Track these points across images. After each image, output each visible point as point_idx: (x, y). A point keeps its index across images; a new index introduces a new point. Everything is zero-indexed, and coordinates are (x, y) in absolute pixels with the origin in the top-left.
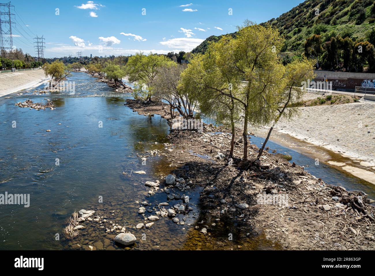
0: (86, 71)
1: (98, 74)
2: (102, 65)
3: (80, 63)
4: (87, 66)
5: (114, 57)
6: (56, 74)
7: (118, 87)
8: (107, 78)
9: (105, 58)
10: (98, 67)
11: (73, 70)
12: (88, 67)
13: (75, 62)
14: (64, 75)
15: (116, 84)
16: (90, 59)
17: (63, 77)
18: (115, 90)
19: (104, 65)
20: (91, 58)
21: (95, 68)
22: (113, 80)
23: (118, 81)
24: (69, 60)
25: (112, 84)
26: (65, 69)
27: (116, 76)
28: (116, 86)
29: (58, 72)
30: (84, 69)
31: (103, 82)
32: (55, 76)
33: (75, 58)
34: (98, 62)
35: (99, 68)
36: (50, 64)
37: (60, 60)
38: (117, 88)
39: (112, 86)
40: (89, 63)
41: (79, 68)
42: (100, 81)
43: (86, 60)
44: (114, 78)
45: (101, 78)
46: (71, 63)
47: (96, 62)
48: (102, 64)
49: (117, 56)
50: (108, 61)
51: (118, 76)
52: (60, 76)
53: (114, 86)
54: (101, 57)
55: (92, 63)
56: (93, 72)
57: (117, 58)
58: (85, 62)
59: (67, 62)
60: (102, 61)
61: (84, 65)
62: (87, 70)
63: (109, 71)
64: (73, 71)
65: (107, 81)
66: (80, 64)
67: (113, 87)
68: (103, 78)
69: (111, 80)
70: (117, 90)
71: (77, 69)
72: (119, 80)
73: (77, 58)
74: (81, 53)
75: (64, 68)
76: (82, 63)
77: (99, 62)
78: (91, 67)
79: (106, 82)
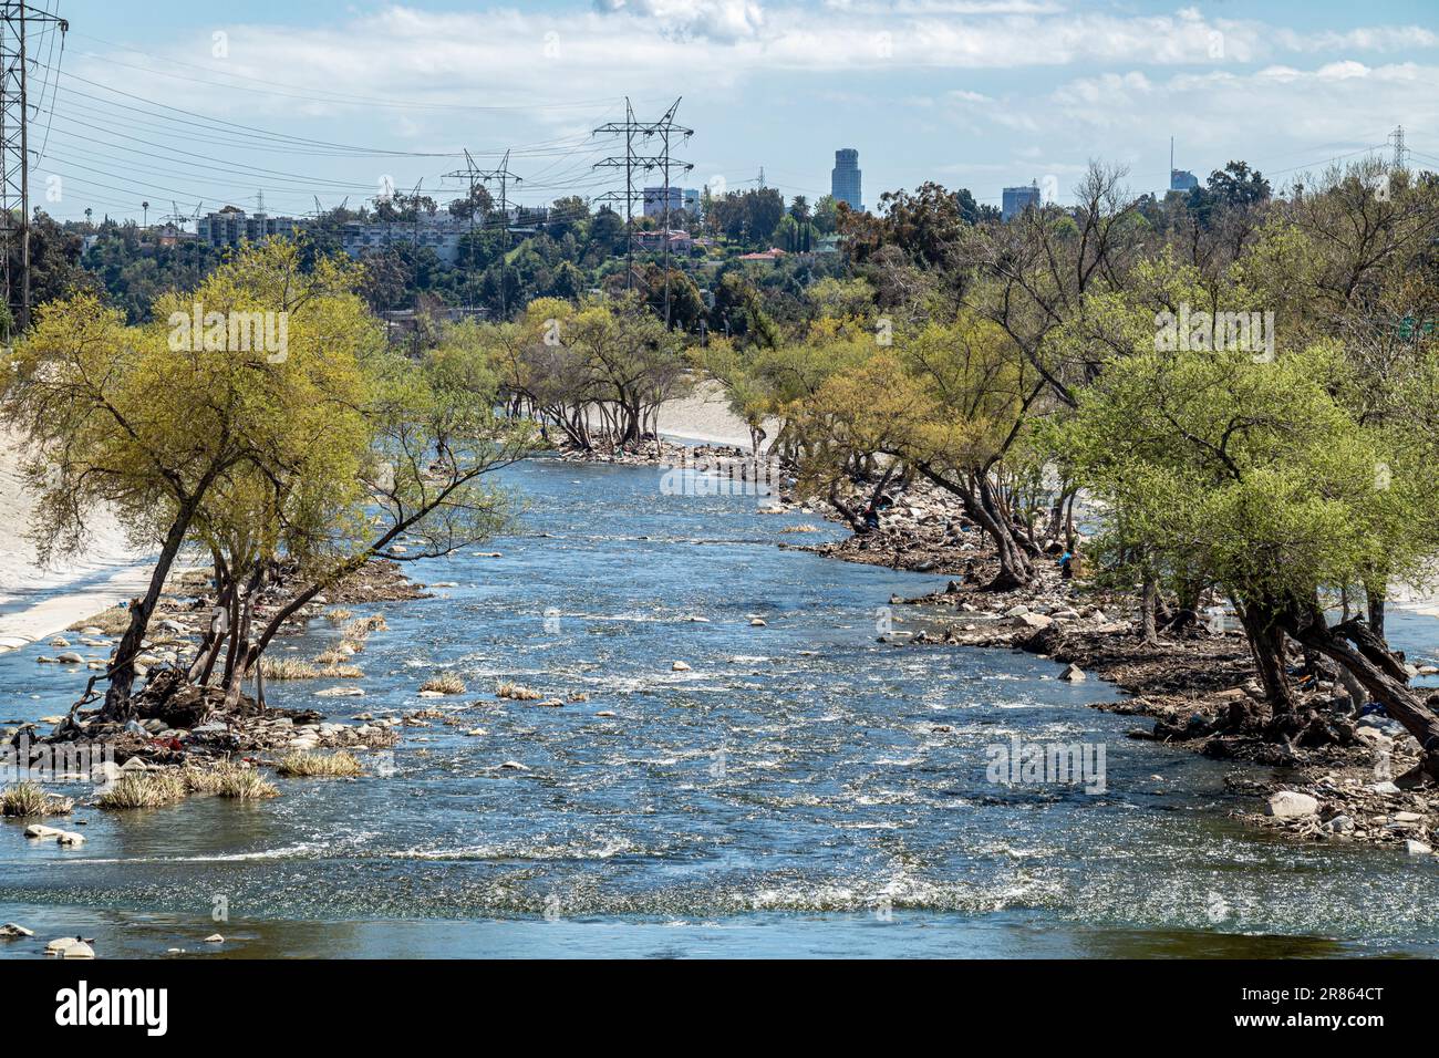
0: (744, 440)
1: (952, 509)
2: (1029, 350)
3: (656, 301)
4: (762, 356)
5: (1259, 189)
6: (239, 489)
7: (1314, 738)
8: (1103, 588)
9: (1087, 218)
10: (966, 381)
11: (532, 422)
12: (786, 386)
13: (564, 289)
14: (377, 514)
15: (1277, 697)
16: (829, 244)
17: (358, 548)
18: (1260, 799)
19: (1062, 344)
20: (841, 213)
21: (908, 396)
22: (1219, 615)
23: (1317, 636)
24: (470, 253)
25: (1209, 683)
26: (390, 417)
27: (1272, 548)
28: (1275, 733)
29: (267, 460)
30: (719, 407)
31: (1036, 644)
32: (206, 521)
33: (560, 221)
34: (959, 286)
35: (978, 401)
36: (142, 315)
37: (306, 264)
38: (1286, 772)
39: (1196, 728)
40: (798, 310)
41: (630, 398)
42: (981, 623)
43: (763, 259)
44: (1237, 578)
45: (1005, 583)
46: (503, 299)
47: (924, 286)
48: (1026, 321)
49: (1316, 184)
50: (1144, 270)
51: (1309, 540)
52: (303, 533)
53: (1234, 717)
54: (1023, 199)
55: (854, 308)
56: (861, 476)
57: (1312, 214)
58: (724, 295)
59: (421, 280)
60: (1041, 278)
61: (722, 345)
62: (772, 427)
63: (1157, 450)
64: (521, 454)
65: (1103, 623)
66: (656, 327)
67: (1216, 753)
68: (1047, 571)
69: (1183, 622)
70: (1293, 804)
71: (594, 419)
72: (1333, 616)
73: (606, 219)
74: (664, 127)
75: (371, 391)
76: (677, 309)
77: (984, 293)
78: (842, 386)
79: (1099, 656)
